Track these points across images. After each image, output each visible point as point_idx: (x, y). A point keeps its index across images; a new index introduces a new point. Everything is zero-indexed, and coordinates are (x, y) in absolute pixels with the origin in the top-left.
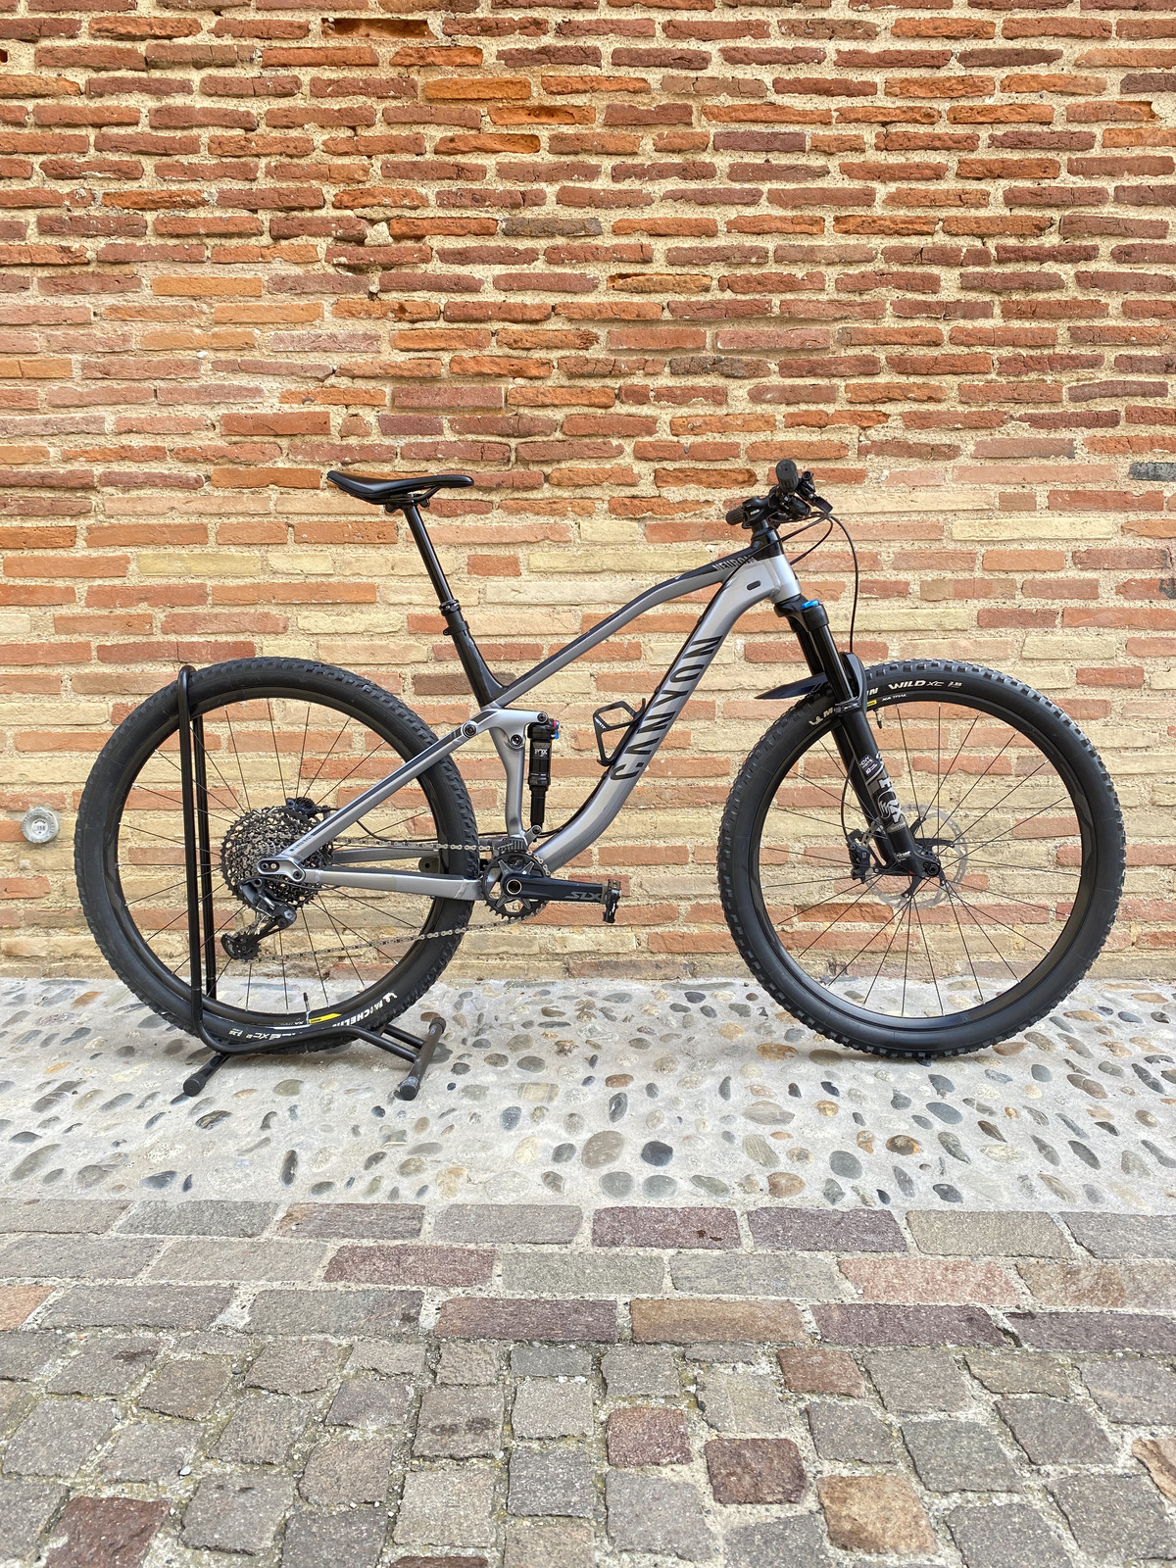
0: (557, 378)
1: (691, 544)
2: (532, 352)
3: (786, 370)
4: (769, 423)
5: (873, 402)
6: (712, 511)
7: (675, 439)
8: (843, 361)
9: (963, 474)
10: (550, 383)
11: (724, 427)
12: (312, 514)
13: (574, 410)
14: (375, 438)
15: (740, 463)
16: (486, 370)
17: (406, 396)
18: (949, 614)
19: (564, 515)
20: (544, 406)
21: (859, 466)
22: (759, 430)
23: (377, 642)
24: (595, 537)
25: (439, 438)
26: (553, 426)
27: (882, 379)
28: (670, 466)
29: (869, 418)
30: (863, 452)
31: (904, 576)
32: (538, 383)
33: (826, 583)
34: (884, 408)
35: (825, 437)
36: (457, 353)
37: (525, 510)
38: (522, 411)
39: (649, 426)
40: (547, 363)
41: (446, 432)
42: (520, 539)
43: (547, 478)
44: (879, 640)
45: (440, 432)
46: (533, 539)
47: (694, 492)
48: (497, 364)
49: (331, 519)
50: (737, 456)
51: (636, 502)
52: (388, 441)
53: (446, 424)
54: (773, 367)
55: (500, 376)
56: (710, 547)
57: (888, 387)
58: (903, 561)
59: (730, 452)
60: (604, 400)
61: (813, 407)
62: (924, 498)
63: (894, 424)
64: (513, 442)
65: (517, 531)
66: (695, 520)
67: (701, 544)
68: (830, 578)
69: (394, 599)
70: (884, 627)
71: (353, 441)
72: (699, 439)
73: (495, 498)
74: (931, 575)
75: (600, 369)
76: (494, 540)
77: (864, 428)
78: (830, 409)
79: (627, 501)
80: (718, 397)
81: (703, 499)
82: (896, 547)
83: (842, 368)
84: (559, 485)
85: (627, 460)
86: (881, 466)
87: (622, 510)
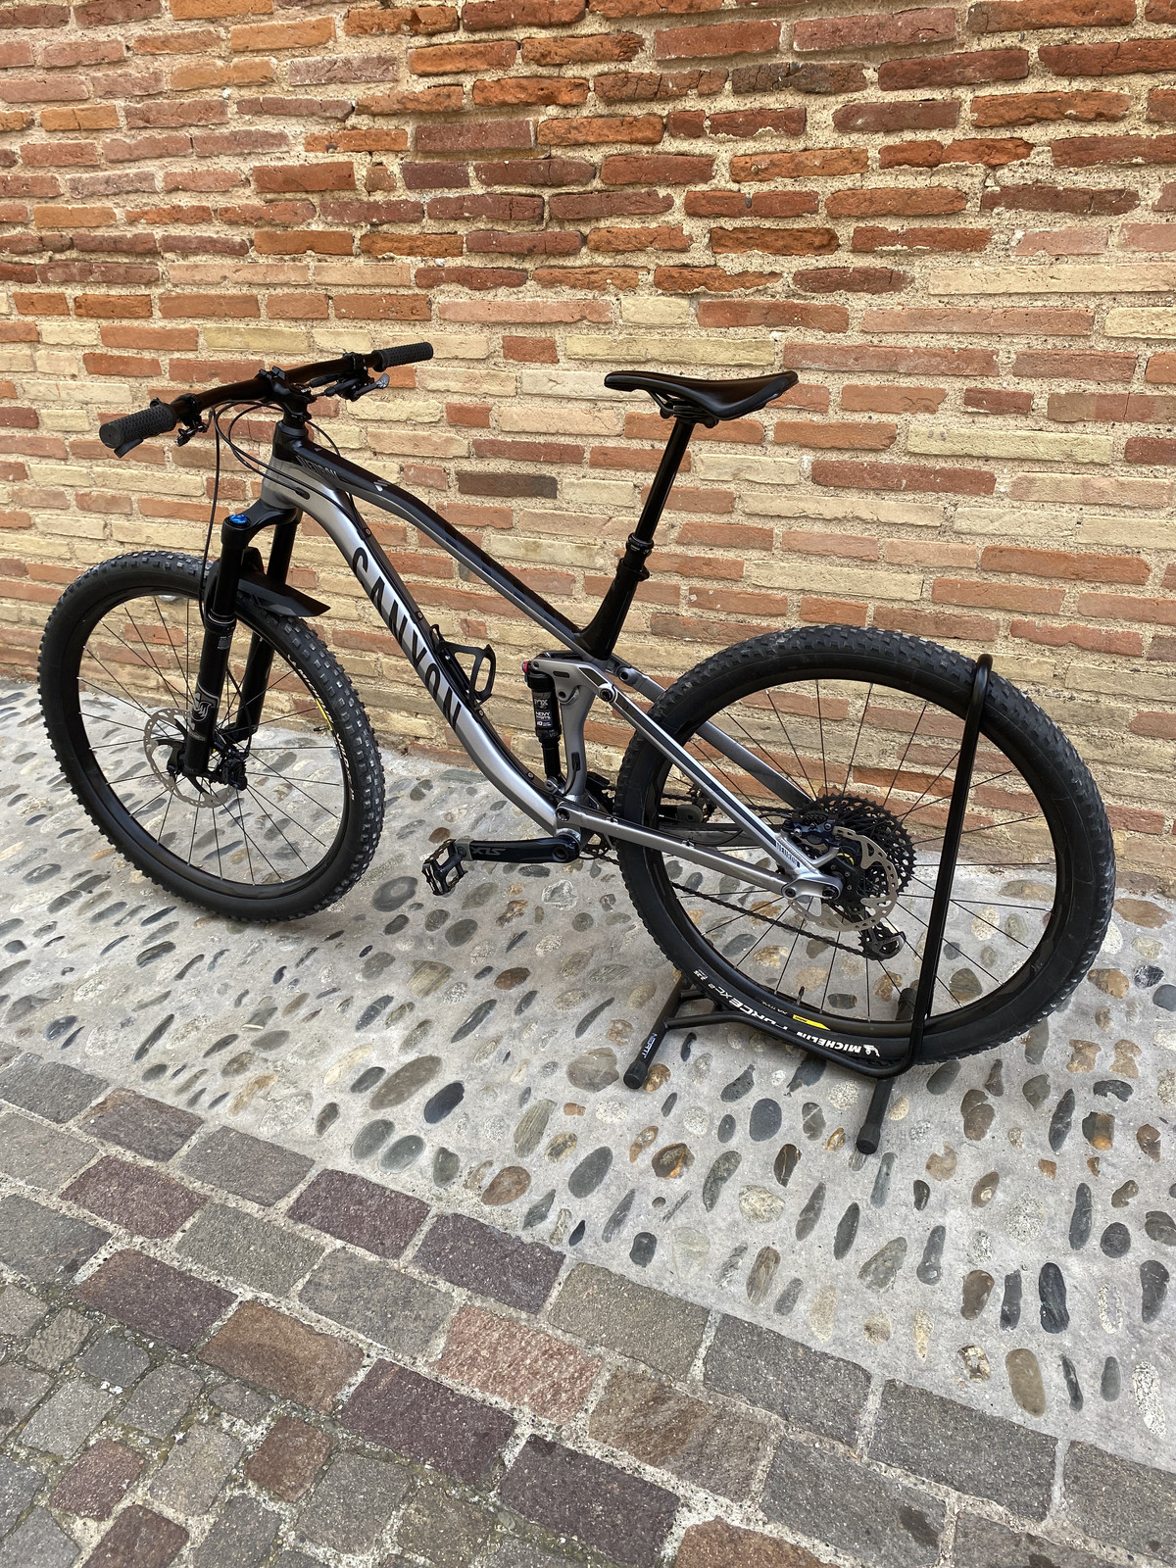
0: (593, 106)
1: (751, 330)
2: (564, 69)
3: (890, 79)
4: (857, 161)
5: (1011, 124)
6: (778, 286)
7: (735, 187)
8: (971, 59)
9: (1136, 237)
10: (585, 112)
11: (796, 168)
12: (348, 286)
13: (613, 150)
14: (402, 194)
15: (818, 221)
16: (510, 99)
17: (427, 137)
18: (1084, 442)
19: (603, 289)
20: (577, 145)
21: (980, 224)
22: (845, 172)
23: (421, 433)
24: (638, 318)
25: (466, 192)
26: (591, 171)
27: (1029, 87)
28: (729, 224)
29: (1003, 151)
30: (989, 203)
31: (1026, 386)
32: (572, 113)
33: (918, 389)
34: (1027, 134)
35: (935, 181)
36: (480, 77)
37: (561, 282)
38: (554, 152)
39: (702, 169)
40: (580, 85)
41: (474, 183)
42: (555, 318)
43: (584, 240)
44: (985, 469)
45: (467, 185)
46: (569, 319)
47: (756, 261)
48: (524, 89)
49: (367, 291)
50: (816, 212)
51: (685, 272)
52: (413, 197)
53: (471, 173)
54: (870, 74)
55: (528, 104)
56: (775, 335)
57: (1039, 98)
58: (1028, 365)
59: (804, 204)
60: (649, 134)
61: (922, 136)
62: (1070, 274)
63: (1038, 160)
64: (547, 193)
65: (552, 310)
66: (759, 298)
67: (765, 330)
68: (926, 383)
69: (433, 385)
70: (992, 452)
71: (379, 197)
72: (765, 187)
73: (529, 265)
74: (1065, 386)
75: (644, 89)
76: (528, 319)
77: (994, 167)
78: (945, 137)
79: (675, 273)
80: (794, 123)
81: (768, 269)
82: (1020, 344)
83: (969, 72)
84: (596, 249)
85: (676, 216)
86: (1013, 224)
87: (670, 283)
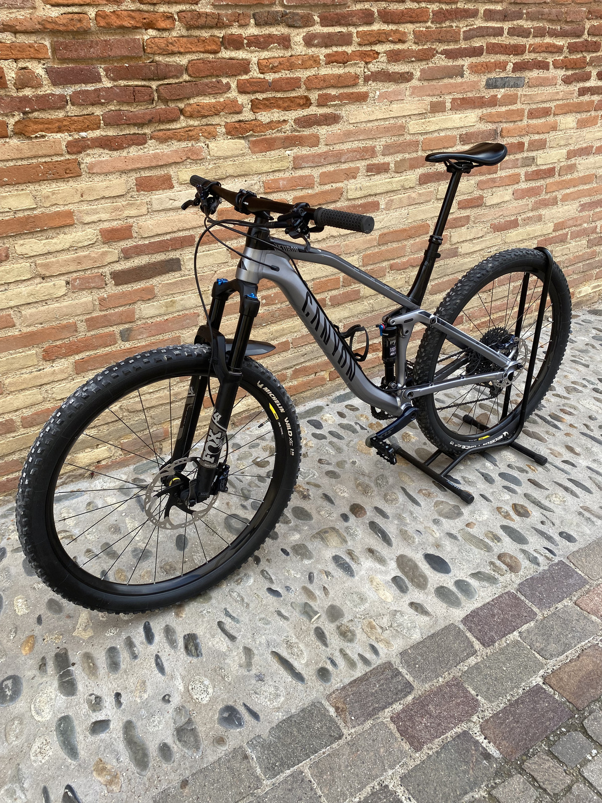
0: (179, 30)
1: (277, 151)
2: (157, 7)
3: (325, 22)
4: (315, 61)
5: (371, 44)
6: (287, 127)
7: (262, 76)
8: (352, 14)
9: (415, 91)
10: (174, 34)
11: (291, 67)
12: (7, 160)
13: (194, 57)
14: (47, 89)
15: (301, 92)
16: (126, 24)
17: (65, 48)
18: (407, 179)
19: (197, 140)
20: (173, 53)
21: (364, 89)
22: (311, 67)
23: (81, 253)
24: (219, 154)
25: (99, 86)
26: (180, 70)
27: (376, 27)
28: (260, 96)
29: (369, 56)
30: (367, 79)
31: (387, 159)
32: (166, 34)
33: (350, 168)
34: (378, 48)
35: (347, 70)
36: (100, 8)
37: (171, 139)
38: (157, 58)
39: (244, 67)
40: (169, 17)
41: (104, 79)
42: (171, 161)
43: (182, 111)
44: (376, 199)
45: (99, 80)
46: (180, 160)
47: (276, 115)
48: (133, 18)
49: (25, 162)
50: (299, 87)
51: (242, 124)
52: (58, 91)
53: (103, 73)
54: (316, 18)
55: (136, 28)
56: (288, 152)
57: (380, 32)
58: (388, 150)
59: (294, 84)
60: (214, 47)
61: (340, 49)
62: (397, 109)
63: (381, 60)
64: (154, 85)
65: (168, 156)
66: (279, 135)
67: (283, 151)
68: (352, 165)
69: (88, 219)
70: (378, 191)
71: (28, 92)
72: (277, 76)
73: (147, 131)
74: (399, 157)
75: (210, 21)
76: (153, 164)
77: (367, 63)
78: (349, 50)
79: (237, 125)
80: (285, 42)
81: (282, 119)
82: (383, 141)
83: (354, 19)
84: (191, 116)
85: (233, 94)
86: (376, 89)
87: (235, 131)
